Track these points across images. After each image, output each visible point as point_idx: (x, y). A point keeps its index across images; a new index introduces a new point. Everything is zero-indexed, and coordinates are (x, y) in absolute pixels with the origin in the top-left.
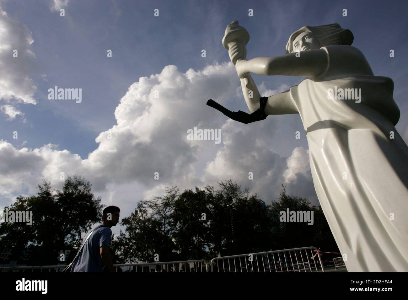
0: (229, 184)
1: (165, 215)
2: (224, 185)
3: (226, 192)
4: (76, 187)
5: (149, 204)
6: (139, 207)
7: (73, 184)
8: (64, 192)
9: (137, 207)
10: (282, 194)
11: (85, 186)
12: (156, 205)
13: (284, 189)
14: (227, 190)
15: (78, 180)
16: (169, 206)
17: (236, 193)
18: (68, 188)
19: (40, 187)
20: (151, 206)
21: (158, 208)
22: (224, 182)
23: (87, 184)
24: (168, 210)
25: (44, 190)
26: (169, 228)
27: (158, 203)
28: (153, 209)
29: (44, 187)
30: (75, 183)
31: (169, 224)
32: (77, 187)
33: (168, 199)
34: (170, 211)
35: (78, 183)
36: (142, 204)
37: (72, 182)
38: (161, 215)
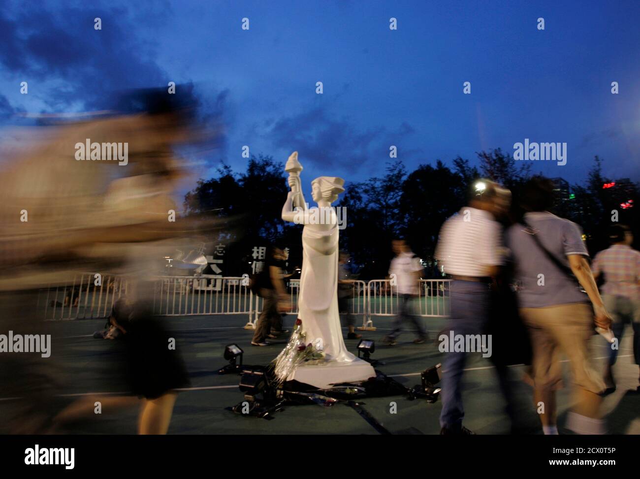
0: (497, 155)
1: (387, 203)
2: (486, 157)
3: (489, 169)
4: (263, 168)
5: (362, 188)
6: (349, 193)
7: (258, 164)
8: (249, 175)
9: (347, 193)
10: (592, 174)
11: (274, 166)
12: (373, 188)
13: (599, 165)
14: (491, 165)
15: (265, 160)
16: (393, 191)
17: (506, 171)
18: (253, 170)
19: (220, 171)
20: (366, 191)
21: (377, 193)
22: (487, 152)
23: (277, 164)
24: (391, 196)
25: (225, 174)
26: (392, 222)
27: (376, 185)
28: (369, 195)
29: (225, 170)
30: (261, 163)
31: (393, 216)
32: (265, 168)
33: (390, 180)
34: (394, 197)
35: (265, 163)
36: (353, 188)
37: (257, 162)
38: (381, 204)
